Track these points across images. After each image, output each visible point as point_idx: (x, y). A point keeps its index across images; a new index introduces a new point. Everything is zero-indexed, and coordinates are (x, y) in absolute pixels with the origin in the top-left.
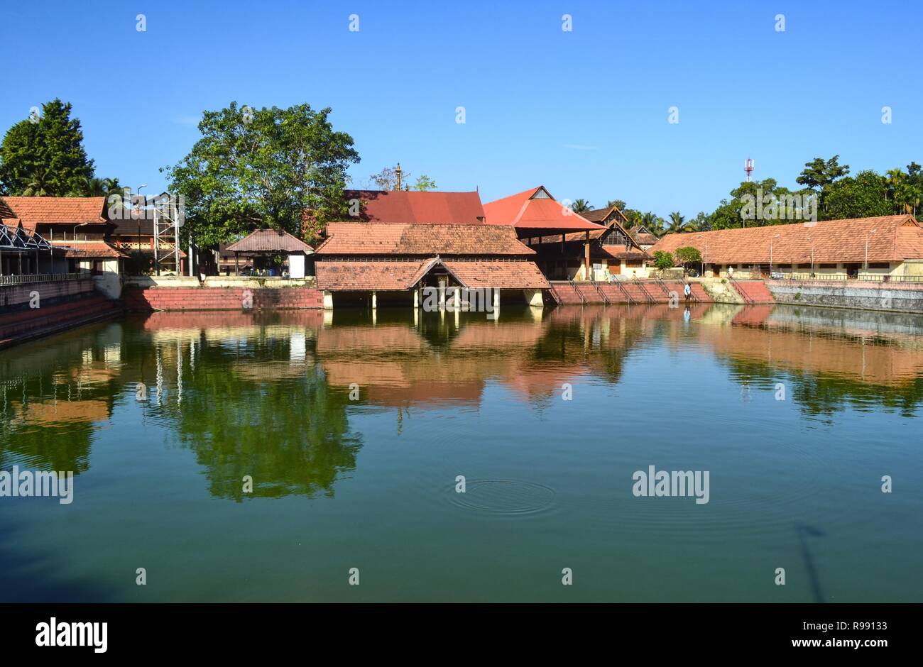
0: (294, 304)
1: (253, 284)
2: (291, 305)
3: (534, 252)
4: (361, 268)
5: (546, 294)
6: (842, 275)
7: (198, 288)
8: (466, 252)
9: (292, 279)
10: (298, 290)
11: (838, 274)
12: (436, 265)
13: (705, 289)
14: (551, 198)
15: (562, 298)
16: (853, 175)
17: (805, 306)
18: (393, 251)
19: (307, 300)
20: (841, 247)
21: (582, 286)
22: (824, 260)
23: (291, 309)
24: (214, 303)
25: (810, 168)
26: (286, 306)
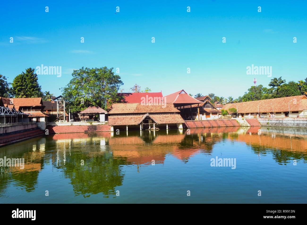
0: (101, 130)
1: (88, 124)
2: (100, 131)
3: (180, 111)
4: (123, 118)
5: (184, 125)
6: (283, 116)
7: (70, 126)
8: (157, 112)
9: (101, 122)
10: (103, 125)
11: (282, 115)
12: (147, 116)
13: (237, 122)
14: (186, 93)
15: (189, 126)
16: (287, 83)
17: (270, 126)
18: (133, 112)
19: (105, 129)
20: (282, 107)
21: (196, 122)
22: (277, 111)
23: (100, 132)
24: (75, 131)
25: (273, 81)
26: (99, 131)
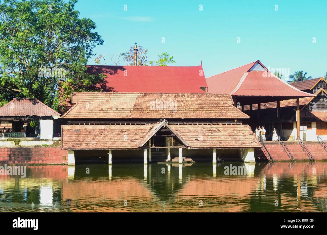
0: (43, 161)
1: (10, 144)
2: (40, 162)
3: (248, 117)
4: (100, 130)
5: (258, 152)
8: (190, 116)
9: (43, 140)
10: (47, 148)
12: (162, 128)
14: (266, 70)
15: (272, 156)
18: (127, 116)
19: (54, 158)
21: (290, 146)
23: (40, 165)
26: (37, 162)
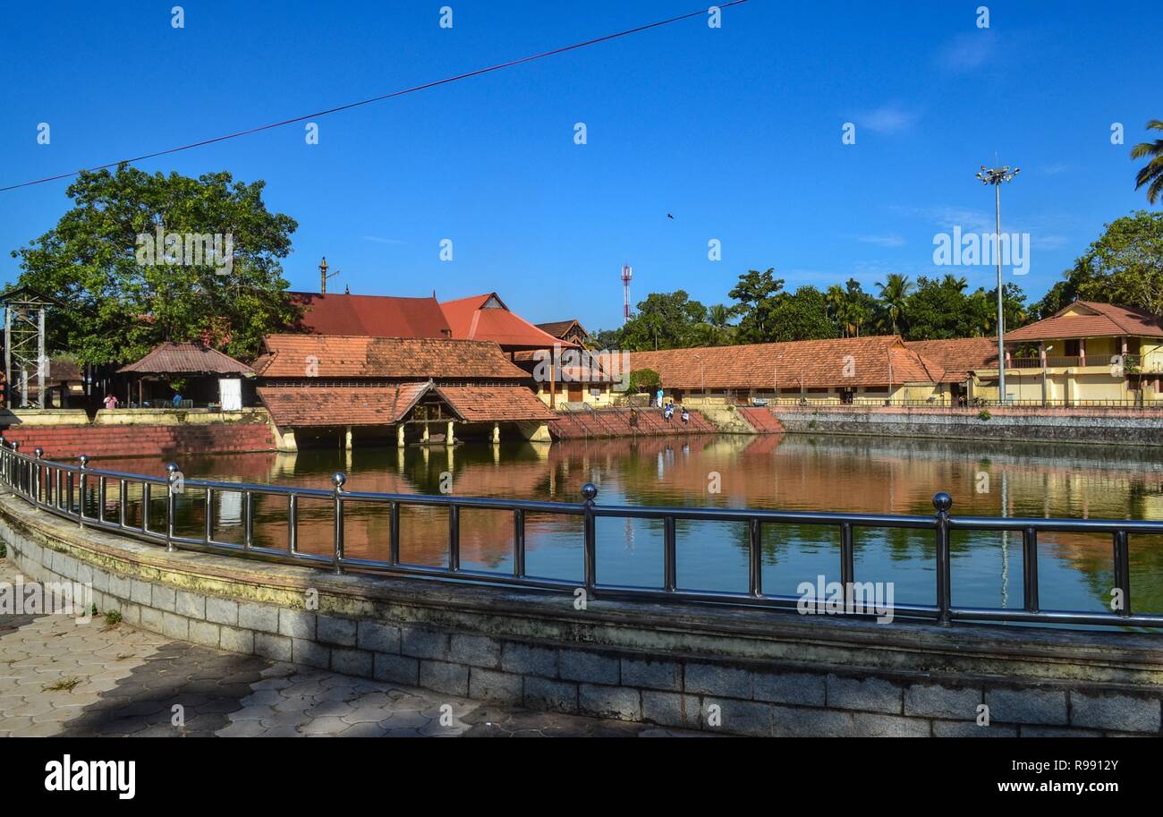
0: (235, 447)
1: (168, 419)
2: (232, 448)
3: (530, 375)
4: (322, 395)
6: (834, 401)
7: (86, 426)
9: (225, 412)
10: (234, 427)
11: (830, 398)
12: (429, 391)
13: (706, 417)
14: (505, 308)
17: (823, 434)
18: (361, 373)
19: (253, 441)
20: (831, 370)
22: (814, 383)
23: (232, 453)
24: (119, 447)
25: (744, 281)
26: (225, 449)
